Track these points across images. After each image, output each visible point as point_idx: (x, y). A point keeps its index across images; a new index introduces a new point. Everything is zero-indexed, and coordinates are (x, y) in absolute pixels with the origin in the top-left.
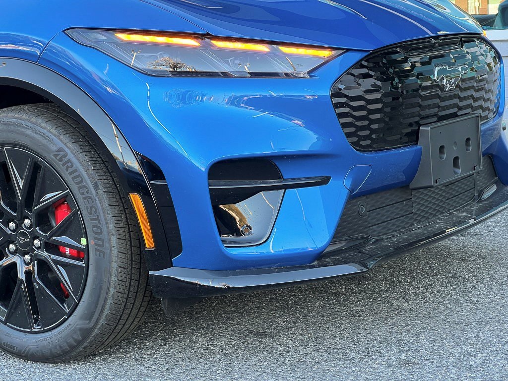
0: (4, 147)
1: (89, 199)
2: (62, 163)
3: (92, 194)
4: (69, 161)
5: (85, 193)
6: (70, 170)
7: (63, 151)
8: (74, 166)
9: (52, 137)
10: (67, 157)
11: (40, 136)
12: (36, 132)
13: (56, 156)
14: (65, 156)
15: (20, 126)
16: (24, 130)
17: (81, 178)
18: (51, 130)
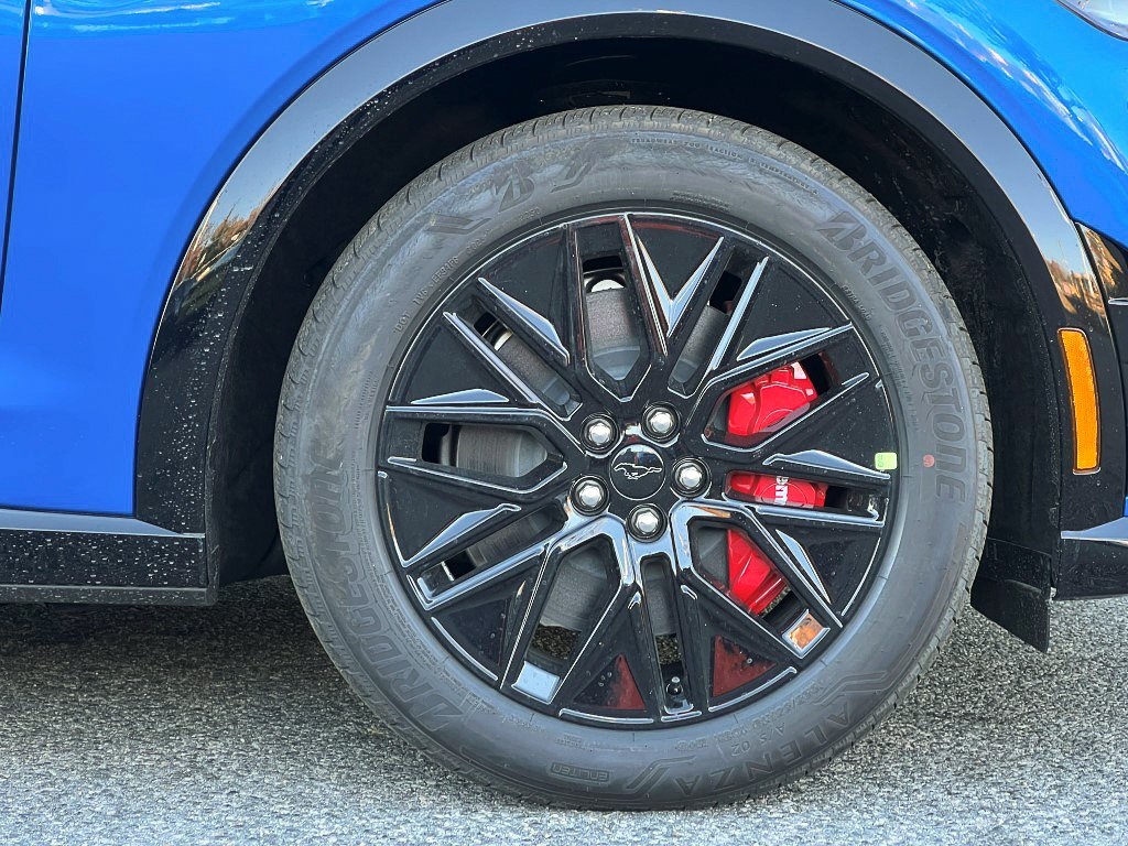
0: (624, 211)
1: (932, 345)
2: (848, 252)
3: (938, 333)
4: (872, 246)
5: (922, 331)
6: (875, 271)
7: (849, 221)
8: (888, 261)
9: (813, 183)
10: (866, 237)
11: (774, 180)
12: (761, 171)
13: (830, 233)
14: (860, 233)
15: (703, 152)
16: (719, 163)
17: (910, 292)
18: (803, 166)
